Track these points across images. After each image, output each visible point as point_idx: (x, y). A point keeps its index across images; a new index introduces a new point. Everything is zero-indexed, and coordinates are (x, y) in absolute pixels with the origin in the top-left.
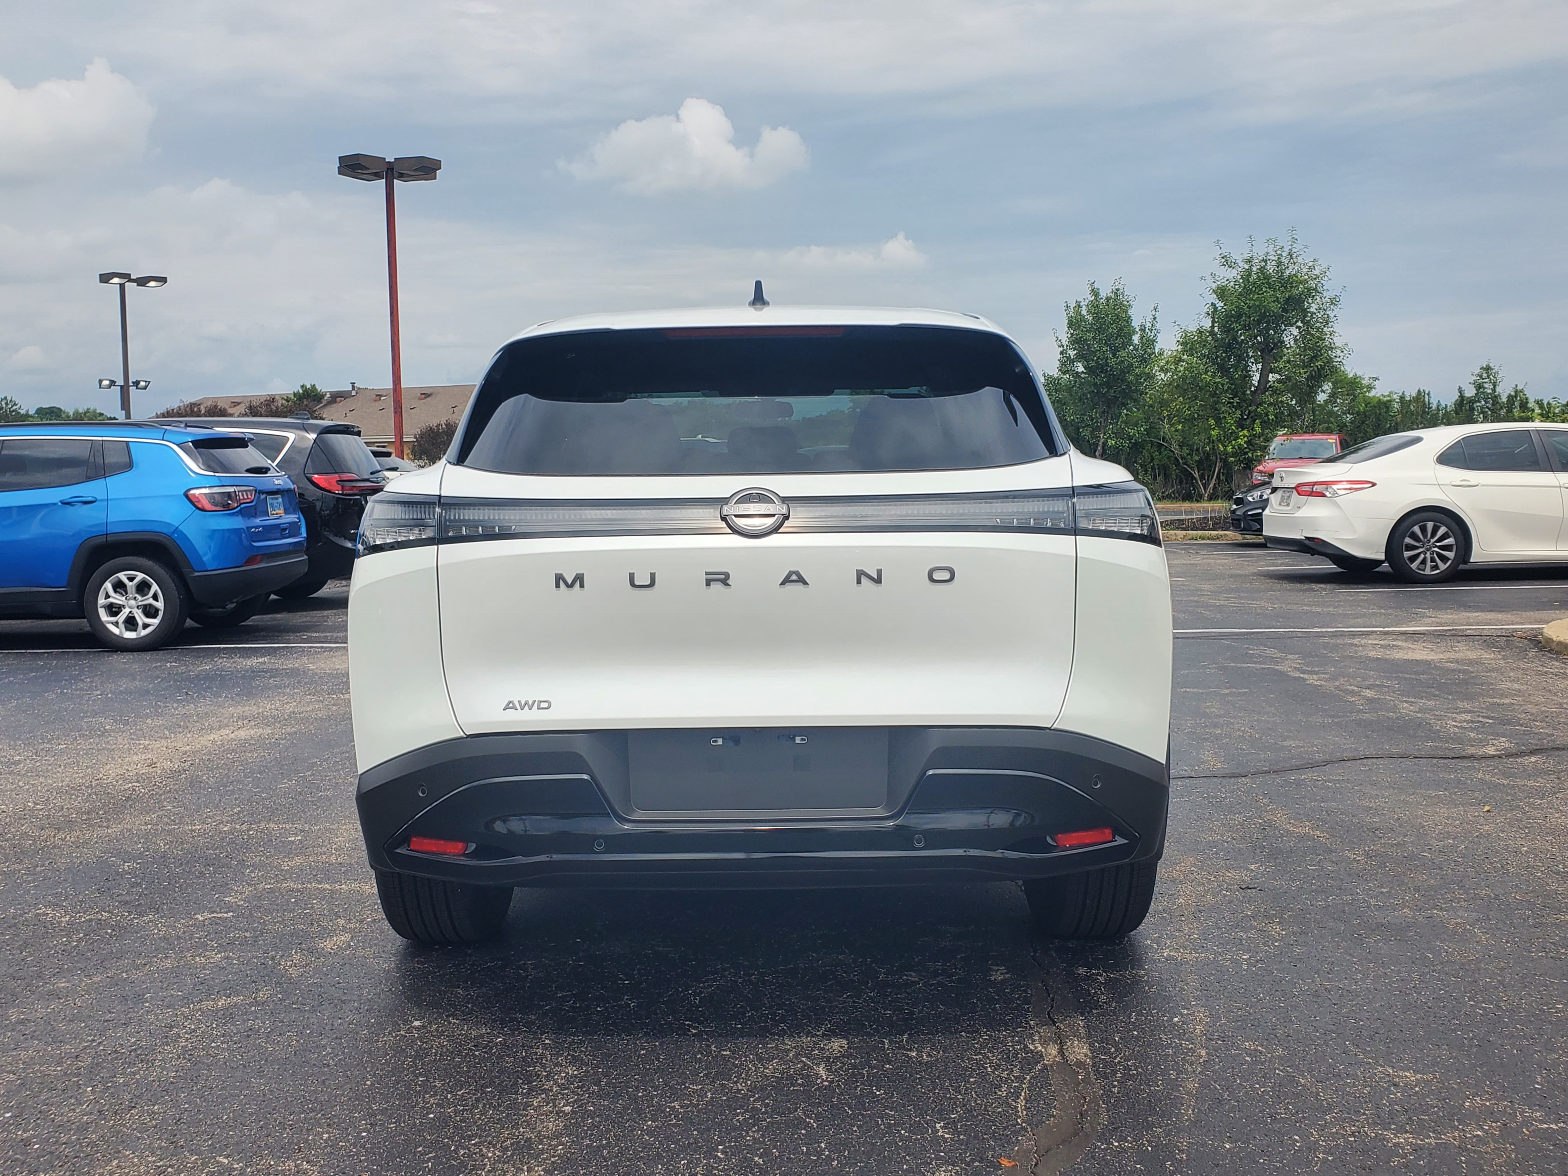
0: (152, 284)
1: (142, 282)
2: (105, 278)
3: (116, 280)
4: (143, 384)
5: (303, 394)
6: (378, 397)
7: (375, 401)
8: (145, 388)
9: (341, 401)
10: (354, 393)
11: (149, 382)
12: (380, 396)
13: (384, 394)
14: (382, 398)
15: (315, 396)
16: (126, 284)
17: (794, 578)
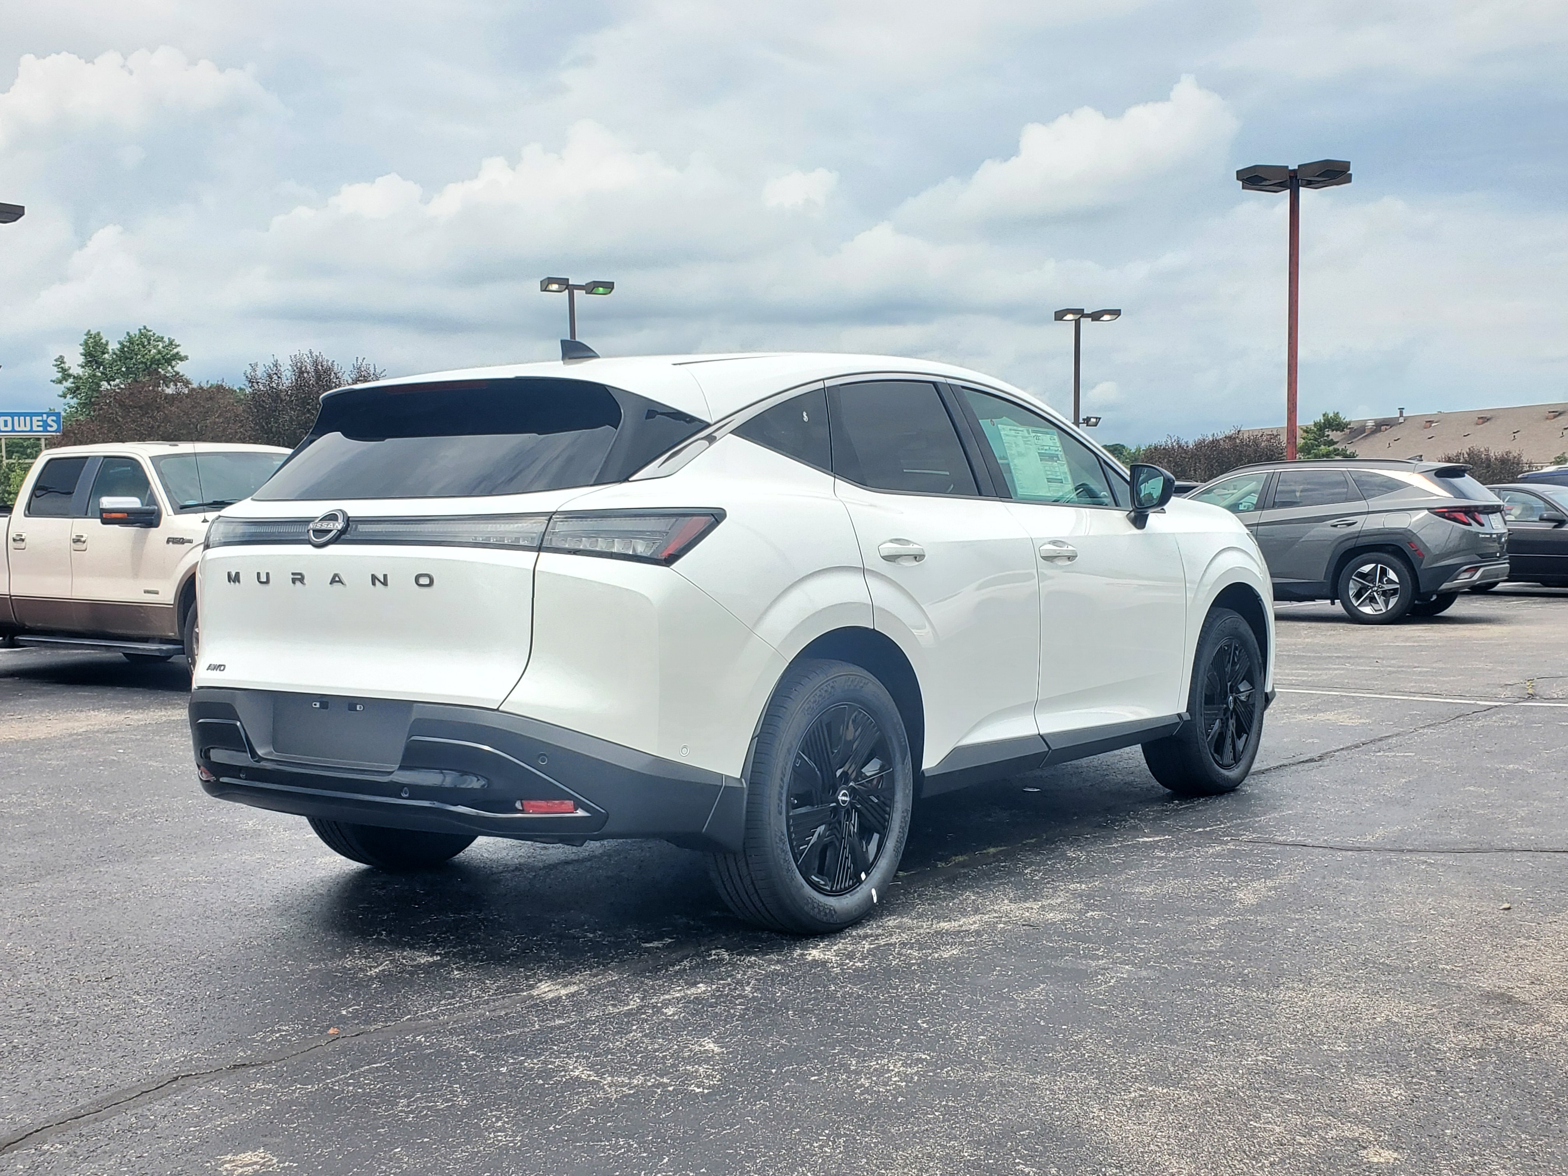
0: (1106, 317)
1: (1096, 316)
2: (1059, 316)
3: (1070, 317)
4: (1093, 420)
5: (1324, 423)
6: (1428, 424)
7: (1425, 428)
8: (1096, 425)
9: (1386, 429)
10: (1402, 420)
11: (1100, 418)
12: (1431, 422)
13: (1436, 420)
14: (1433, 425)
15: (1337, 425)
16: (1082, 319)
17: (336, 580)
